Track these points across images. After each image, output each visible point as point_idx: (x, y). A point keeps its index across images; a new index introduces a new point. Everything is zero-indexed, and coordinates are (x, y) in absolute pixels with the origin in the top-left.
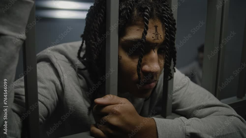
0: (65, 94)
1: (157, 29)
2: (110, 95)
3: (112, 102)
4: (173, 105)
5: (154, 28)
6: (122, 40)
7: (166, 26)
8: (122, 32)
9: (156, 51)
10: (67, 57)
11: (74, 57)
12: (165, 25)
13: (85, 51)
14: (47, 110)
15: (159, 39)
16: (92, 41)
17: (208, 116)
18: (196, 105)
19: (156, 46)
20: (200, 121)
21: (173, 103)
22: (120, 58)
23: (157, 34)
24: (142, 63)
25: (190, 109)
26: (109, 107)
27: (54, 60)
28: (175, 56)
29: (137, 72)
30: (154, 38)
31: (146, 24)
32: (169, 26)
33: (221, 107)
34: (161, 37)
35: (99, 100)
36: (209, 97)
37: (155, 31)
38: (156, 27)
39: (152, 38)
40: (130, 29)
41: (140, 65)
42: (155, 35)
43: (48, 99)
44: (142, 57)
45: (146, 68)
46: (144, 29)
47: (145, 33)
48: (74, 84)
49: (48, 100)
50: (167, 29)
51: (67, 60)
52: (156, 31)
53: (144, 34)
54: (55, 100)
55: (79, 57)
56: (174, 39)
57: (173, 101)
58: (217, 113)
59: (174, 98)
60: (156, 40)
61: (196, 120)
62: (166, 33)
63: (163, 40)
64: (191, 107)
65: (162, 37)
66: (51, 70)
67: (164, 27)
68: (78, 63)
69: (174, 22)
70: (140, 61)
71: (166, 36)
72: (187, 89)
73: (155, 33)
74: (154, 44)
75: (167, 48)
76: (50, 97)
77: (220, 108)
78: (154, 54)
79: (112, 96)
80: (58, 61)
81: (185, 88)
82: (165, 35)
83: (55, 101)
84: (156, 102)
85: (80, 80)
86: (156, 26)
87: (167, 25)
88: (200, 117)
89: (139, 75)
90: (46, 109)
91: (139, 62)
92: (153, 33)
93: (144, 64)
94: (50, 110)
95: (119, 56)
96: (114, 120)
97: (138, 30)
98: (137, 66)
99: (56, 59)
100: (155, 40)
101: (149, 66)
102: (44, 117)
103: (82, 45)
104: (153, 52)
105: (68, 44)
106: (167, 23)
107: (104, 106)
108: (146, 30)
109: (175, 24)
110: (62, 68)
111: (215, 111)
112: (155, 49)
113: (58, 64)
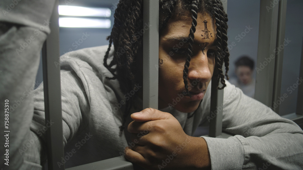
0: (91, 109)
1: (207, 25)
2: (150, 109)
3: (153, 117)
4: (224, 122)
5: (203, 24)
6: (164, 39)
7: (217, 22)
8: (163, 29)
9: (205, 53)
10: (91, 64)
11: (100, 64)
12: (217, 20)
13: (112, 57)
14: (69, 130)
15: (209, 37)
16: (126, 40)
17: (268, 135)
18: (252, 121)
19: (205, 46)
20: (260, 140)
21: (224, 120)
22: (160, 62)
23: (207, 32)
24: (189, 67)
25: (245, 127)
26: (149, 124)
27: (76, 67)
28: (228, 60)
29: (184, 79)
30: (204, 36)
31: (194, 18)
32: (221, 22)
33: (283, 123)
34: (211, 35)
35: (137, 115)
36: (268, 111)
37: (204, 28)
38: (205, 23)
39: (201, 36)
40: (174, 25)
41: (187, 71)
42: (204, 32)
43: (71, 115)
44: (190, 60)
45: (194, 73)
46: (192, 25)
47: (193, 29)
48: (102, 97)
49: (71, 117)
50: (218, 25)
51: (91, 68)
52: (206, 27)
53: (192, 31)
54: (79, 117)
55: (105, 64)
56: (226, 39)
57: (223, 117)
58: (278, 130)
59: (224, 113)
60: (206, 39)
61: (255, 138)
62: (217, 31)
63: (214, 39)
64: (246, 124)
65: (213, 35)
66: (73, 80)
67: (215, 22)
68: (105, 71)
69: (226, 18)
70: (187, 64)
71: (218, 33)
72: (239, 102)
73: (205, 30)
74: (204, 43)
75: (218, 49)
76: (72, 113)
77: (282, 125)
78: (203, 57)
79: (152, 110)
80: (80, 68)
81: (236, 102)
82: (216, 32)
83: (78, 119)
84: (201, 120)
85: (108, 93)
86: (206, 21)
87: (219, 20)
88: (260, 136)
89: (185, 82)
90: (68, 128)
91: (186, 66)
92: (202, 31)
93: (192, 69)
94: (73, 130)
95: (159, 59)
96: (157, 139)
97: (184, 26)
98: (184, 71)
99: (79, 65)
100: (204, 38)
101: (197, 72)
102: (66, 139)
103: (109, 49)
104: (201, 54)
105: (91, 49)
106: (218, 19)
107: (143, 121)
108: (194, 25)
109: (227, 20)
110: (86, 77)
111: (277, 128)
112: (204, 49)
113: (82, 72)
